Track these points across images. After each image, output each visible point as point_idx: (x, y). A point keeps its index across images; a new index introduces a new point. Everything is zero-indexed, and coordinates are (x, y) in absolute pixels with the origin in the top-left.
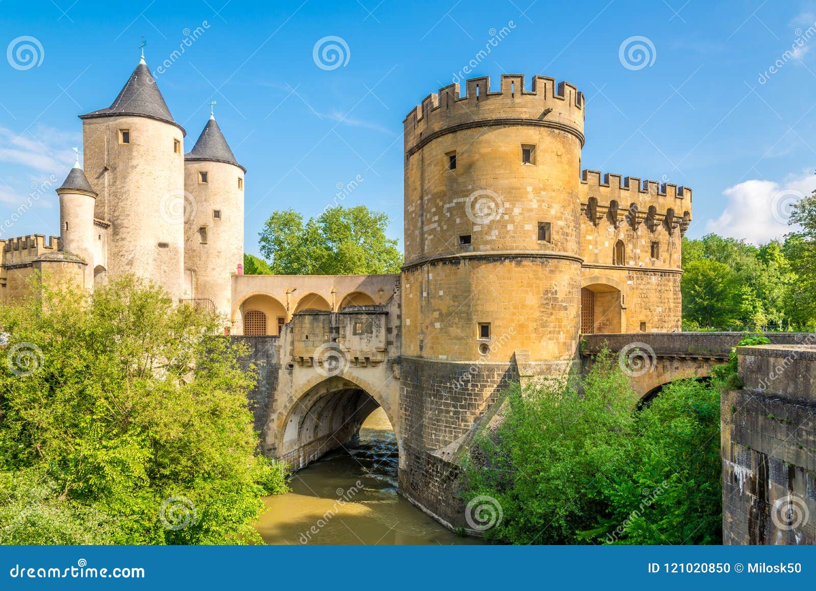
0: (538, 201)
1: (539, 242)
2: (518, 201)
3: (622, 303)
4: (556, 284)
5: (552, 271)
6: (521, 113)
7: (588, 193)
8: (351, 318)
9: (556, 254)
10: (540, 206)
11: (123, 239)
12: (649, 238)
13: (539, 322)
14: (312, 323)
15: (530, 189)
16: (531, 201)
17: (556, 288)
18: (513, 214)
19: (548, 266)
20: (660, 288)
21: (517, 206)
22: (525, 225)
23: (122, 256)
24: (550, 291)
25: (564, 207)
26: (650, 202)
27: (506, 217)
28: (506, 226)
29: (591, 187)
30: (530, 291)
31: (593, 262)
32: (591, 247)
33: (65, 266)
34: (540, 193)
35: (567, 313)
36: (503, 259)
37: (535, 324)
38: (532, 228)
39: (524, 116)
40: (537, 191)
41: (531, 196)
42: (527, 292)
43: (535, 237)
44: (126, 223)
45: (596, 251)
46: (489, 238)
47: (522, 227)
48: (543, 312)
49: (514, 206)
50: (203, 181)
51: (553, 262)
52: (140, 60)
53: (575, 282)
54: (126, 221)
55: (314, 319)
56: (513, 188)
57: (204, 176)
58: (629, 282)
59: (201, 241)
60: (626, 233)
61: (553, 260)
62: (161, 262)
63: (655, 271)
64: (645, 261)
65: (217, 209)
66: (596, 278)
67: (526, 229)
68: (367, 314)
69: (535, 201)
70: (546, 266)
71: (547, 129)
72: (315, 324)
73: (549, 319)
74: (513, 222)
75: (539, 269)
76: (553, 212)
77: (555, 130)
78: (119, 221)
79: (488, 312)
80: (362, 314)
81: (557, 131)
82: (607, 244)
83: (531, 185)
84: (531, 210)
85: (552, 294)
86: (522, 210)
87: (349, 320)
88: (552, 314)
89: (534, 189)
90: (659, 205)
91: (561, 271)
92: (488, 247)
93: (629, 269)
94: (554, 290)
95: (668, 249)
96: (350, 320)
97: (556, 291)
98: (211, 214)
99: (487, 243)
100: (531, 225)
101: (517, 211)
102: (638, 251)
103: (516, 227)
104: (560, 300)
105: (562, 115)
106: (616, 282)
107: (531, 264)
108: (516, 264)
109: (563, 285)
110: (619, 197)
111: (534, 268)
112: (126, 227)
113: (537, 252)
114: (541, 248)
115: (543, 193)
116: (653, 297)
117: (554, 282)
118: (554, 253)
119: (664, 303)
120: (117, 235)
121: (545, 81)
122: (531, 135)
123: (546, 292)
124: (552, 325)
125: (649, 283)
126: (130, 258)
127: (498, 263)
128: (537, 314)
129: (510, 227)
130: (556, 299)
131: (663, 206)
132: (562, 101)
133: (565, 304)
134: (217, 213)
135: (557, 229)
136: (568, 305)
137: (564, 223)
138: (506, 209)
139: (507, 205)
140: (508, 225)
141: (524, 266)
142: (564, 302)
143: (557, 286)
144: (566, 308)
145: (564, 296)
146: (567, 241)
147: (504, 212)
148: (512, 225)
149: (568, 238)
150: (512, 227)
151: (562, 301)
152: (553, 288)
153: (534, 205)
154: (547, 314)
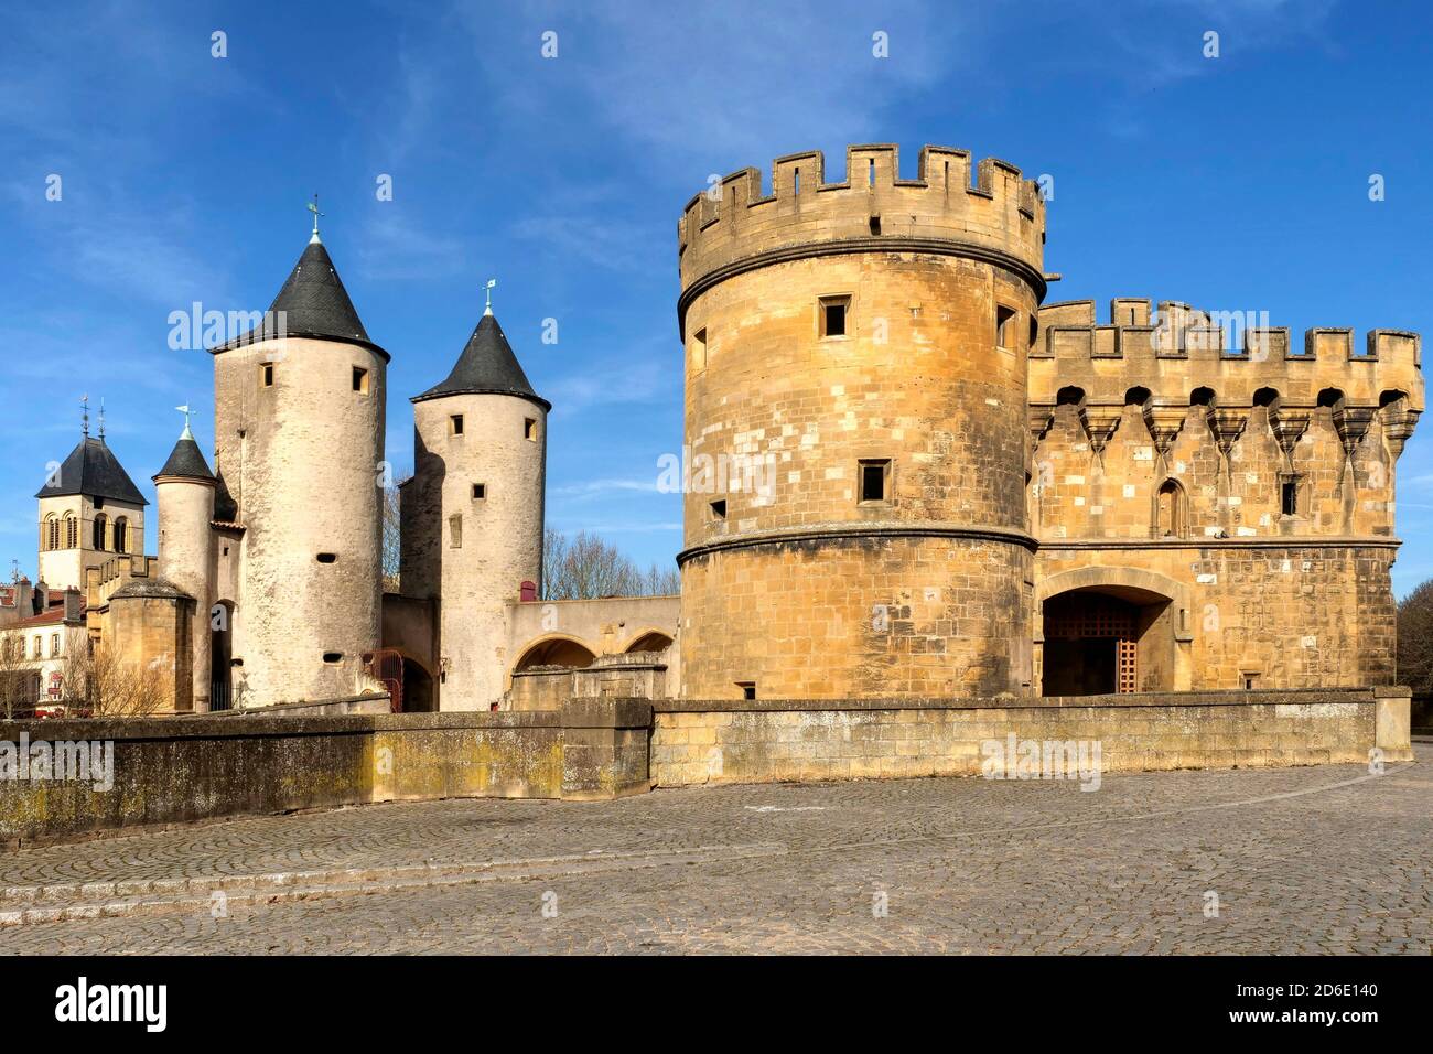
0: (858, 415)
1: (864, 503)
2: (812, 419)
3: (1177, 628)
4: (908, 592)
5: (894, 566)
6: (815, 232)
7: (1055, 380)
8: (596, 679)
9: (904, 527)
10: (864, 424)
11: (261, 552)
12: (1271, 467)
13: (857, 680)
14: (534, 692)
15: (837, 391)
16: (842, 415)
17: (904, 602)
18: (800, 448)
19: (883, 555)
20: (1308, 588)
21: (809, 430)
22: (828, 470)
23: (259, 581)
25: (934, 421)
26: (1259, 380)
27: (787, 456)
28: (786, 476)
29: (1063, 365)
30: (837, 610)
31: (1086, 536)
32: (1080, 501)
33: (148, 604)
34: (863, 397)
35: (942, 658)
36: (778, 545)
37: (849, 682)
38: (845, 477)
39: (820, 238)
40: (857, 393)
41: (841, 406)
42: (829, 614)
43: (851, 493)
44: (265, 524)
45: (1096, 510)
46: (754, 504)
47: (820, 475)
48: (869, 655)
49: (803, 431)
50: (456, 432)
51: (891, 546)
52: (311, 237)
54: (266, 519)
55: (538, 683)
56: (800, 394)
57: (458, 421)
58: (1203, 578)
59: (451, 544)
60: (1192, 460)
61: (898, 541)
62: (323, 588)
63: (1292, 548)
64: (1260, 522)
65: (479, 481)
66: (1097, 572)
67: (828, 477)
68: (619, 670)
69: (850, 415)
70: (877, 554)
71: (879, 255)
72: (541, 693)
73: (884, 672)
74: (797, 463)
75: (860, 563)
76: (897, 434)
77: (902, 255)
78: (256, 521)
80: (611, 670)
81: (907, 257)
82: (1129, 491)
83: (840, 381)
84: (839, 436)
85: (895, 615)
86: (821, 438)
87: (593, 683)
88: (893, 660)
89: (848, 390)
90: (1290, 386)
91: (921, 565)
92: (753, 522)
93: (1204, 547)
94: (899, 607)
95: (1339, 490)
96: (595, 685)
97: (906, 611)
98: (469, 490)
99: (750, 514)
100: (841, 469)
101: (809, 441)
102: (1234, 501)
103: (806, 475)
104: (917, 627)
105: (918, 222)
106: (1159, 578)
107: (839, 553)
108: (806, 555)
109: (926, 594)
110: (1156, 378)
111: (849, 560)
112: (266, 531)
113: (860, 526)
114: (866, 516)
115: (871, 396)
116: (1289, 610)
117: (899, 589)
118: (898, 525)
119: (1327, 623)
120: (254, 545)
121: (871, 155)
122: (838, 275)
124: (895, 684)
125: (1270, 577)
126: (270, 584)
127: (770, 557)
128: (853, 661)
129: (795, 477)
130: (905, 627)
131: (1305, 384)
132: (922, 190)
133: (934, 638)
134: (479, 491)
135: (909, 472)
136: (945, 638)
137: (930, 456)
138: (788, 440)
139: (788, 430)
140: (790, 473)
141: (823, 558)
142: (933, 632)
143: (908, 597)
144: (937, 645)
145: (930, 619)
146: (943, 497)
147: (782, 446)
148: (799, 472)
149: (947, 489)
150: (799, 477)
151: (924, 631)
152: (898, 603)
153: (849, 424)
154: (881, 660)
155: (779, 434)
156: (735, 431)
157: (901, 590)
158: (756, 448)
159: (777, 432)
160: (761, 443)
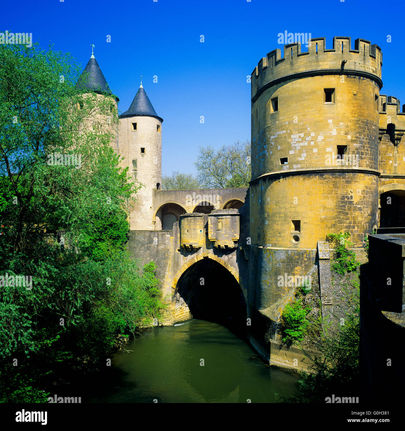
0: (337, 130)
2: (321, 131)
5: (348, 182)
6: (324, 65)
10: (339, 133)
13: (337, 220)
15: (330, 121)
16: (332, 130)
17: (351, 194)
18: (317, 141)
19: (345, 178)
21: (321, 135)
22: (327, 149)
24: (347, 196)
25: (360, 133)
27: (312, 143)
28: (312, 150)
30: (330, 197)
32: (391, 162)
34: (339, 124)
35: (361, 213)
36: (310, 174)
37: (334, 221)
38: (333, 151)
39: (325, 68)
40: (337, 122)
41: (331, 126)
42: (327, 198)
46: (300, 159)
47: (324, 150)
48: (340, 212)
49: (318, 134)
50: (134, 129)
51: (347, 175)
53: (369, 189)
55: (192, 219)
56: (317, 122)
57: (135, 125)
59: (133, 169)
61: (349, 173)
65: (143, 147)
66: (396, 185)
67: (327, 151)
69: (334, 130)
70: (343, 178)
74: (316, 146)
75: (338, 180)
76: (349, 137)
79: (299, 212)
81: (353, 76)
82: (404, 159)
83: (330, 118)
84: (331, 137)
85: (348, 199)
86: (324, 138)
88: (348, 213)
89: (334, 121)
91: (356, 182)
92: (299, 166)
94: (349, 196)
97: (352, 197)
98: (140, 151)
99: (298, 163)
100: (331, 149)
101: (320, 138)
103: (319, 150)
104: (355, 203)
105: (356, 65)
107: (331, 177)
108: (320, 178)
109: (357, 192)
111: (334, 179)
113: (338, 168)
115: (341, 124)
117: (349, 190)
121: (342, 40)
122: (331, 81)
123: (343, 198)
124: (348, 221)
127: (306, 178)
128: (335, 214)
129: (315, 150)
130: (351, 203)
132: (358, 54)
133: (359, 206)
134: (143, 150)
135: (352, 150)
136: (362, 206)
137: (358, 145)
138: (312, 137)
139: (313, 134)
140: (314, 149)
141: (325, 179)
142: (359, 204)
143: (352, 192)
144: (360, 209)
145: (358, 200)
146: (362, 159)
147: (310, 139)
148: (317, 149)
149: (363, 156)
150: (317, 150)
151: (356, 204)
152: (349, 194)
153: (334, 132)
154: (344, 214)
155: (310, 135)
156: (292, 134)
157: (350, 190)
158: (300, 140)
159: (309, 134)
160: (302, 138)
